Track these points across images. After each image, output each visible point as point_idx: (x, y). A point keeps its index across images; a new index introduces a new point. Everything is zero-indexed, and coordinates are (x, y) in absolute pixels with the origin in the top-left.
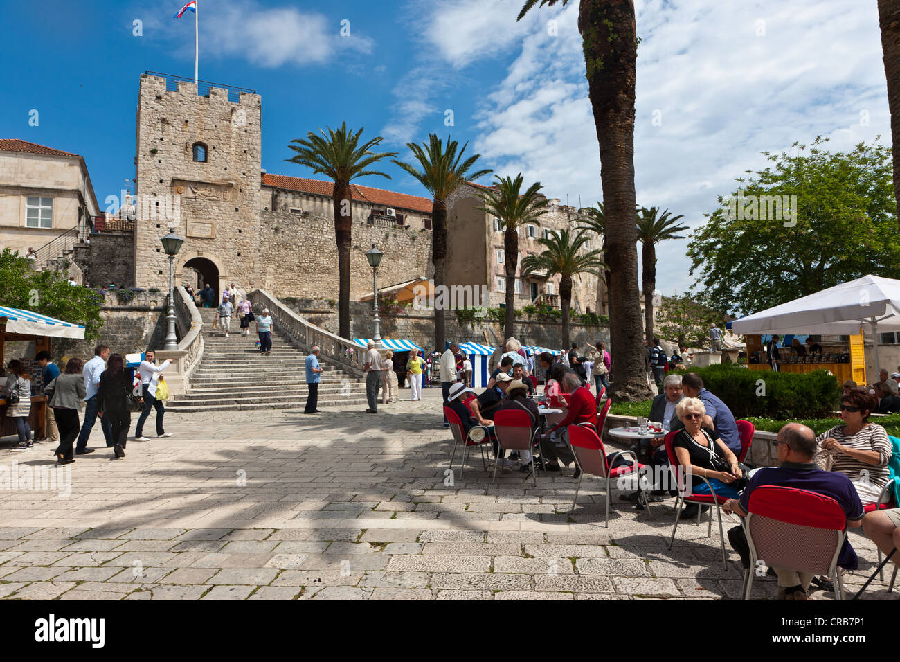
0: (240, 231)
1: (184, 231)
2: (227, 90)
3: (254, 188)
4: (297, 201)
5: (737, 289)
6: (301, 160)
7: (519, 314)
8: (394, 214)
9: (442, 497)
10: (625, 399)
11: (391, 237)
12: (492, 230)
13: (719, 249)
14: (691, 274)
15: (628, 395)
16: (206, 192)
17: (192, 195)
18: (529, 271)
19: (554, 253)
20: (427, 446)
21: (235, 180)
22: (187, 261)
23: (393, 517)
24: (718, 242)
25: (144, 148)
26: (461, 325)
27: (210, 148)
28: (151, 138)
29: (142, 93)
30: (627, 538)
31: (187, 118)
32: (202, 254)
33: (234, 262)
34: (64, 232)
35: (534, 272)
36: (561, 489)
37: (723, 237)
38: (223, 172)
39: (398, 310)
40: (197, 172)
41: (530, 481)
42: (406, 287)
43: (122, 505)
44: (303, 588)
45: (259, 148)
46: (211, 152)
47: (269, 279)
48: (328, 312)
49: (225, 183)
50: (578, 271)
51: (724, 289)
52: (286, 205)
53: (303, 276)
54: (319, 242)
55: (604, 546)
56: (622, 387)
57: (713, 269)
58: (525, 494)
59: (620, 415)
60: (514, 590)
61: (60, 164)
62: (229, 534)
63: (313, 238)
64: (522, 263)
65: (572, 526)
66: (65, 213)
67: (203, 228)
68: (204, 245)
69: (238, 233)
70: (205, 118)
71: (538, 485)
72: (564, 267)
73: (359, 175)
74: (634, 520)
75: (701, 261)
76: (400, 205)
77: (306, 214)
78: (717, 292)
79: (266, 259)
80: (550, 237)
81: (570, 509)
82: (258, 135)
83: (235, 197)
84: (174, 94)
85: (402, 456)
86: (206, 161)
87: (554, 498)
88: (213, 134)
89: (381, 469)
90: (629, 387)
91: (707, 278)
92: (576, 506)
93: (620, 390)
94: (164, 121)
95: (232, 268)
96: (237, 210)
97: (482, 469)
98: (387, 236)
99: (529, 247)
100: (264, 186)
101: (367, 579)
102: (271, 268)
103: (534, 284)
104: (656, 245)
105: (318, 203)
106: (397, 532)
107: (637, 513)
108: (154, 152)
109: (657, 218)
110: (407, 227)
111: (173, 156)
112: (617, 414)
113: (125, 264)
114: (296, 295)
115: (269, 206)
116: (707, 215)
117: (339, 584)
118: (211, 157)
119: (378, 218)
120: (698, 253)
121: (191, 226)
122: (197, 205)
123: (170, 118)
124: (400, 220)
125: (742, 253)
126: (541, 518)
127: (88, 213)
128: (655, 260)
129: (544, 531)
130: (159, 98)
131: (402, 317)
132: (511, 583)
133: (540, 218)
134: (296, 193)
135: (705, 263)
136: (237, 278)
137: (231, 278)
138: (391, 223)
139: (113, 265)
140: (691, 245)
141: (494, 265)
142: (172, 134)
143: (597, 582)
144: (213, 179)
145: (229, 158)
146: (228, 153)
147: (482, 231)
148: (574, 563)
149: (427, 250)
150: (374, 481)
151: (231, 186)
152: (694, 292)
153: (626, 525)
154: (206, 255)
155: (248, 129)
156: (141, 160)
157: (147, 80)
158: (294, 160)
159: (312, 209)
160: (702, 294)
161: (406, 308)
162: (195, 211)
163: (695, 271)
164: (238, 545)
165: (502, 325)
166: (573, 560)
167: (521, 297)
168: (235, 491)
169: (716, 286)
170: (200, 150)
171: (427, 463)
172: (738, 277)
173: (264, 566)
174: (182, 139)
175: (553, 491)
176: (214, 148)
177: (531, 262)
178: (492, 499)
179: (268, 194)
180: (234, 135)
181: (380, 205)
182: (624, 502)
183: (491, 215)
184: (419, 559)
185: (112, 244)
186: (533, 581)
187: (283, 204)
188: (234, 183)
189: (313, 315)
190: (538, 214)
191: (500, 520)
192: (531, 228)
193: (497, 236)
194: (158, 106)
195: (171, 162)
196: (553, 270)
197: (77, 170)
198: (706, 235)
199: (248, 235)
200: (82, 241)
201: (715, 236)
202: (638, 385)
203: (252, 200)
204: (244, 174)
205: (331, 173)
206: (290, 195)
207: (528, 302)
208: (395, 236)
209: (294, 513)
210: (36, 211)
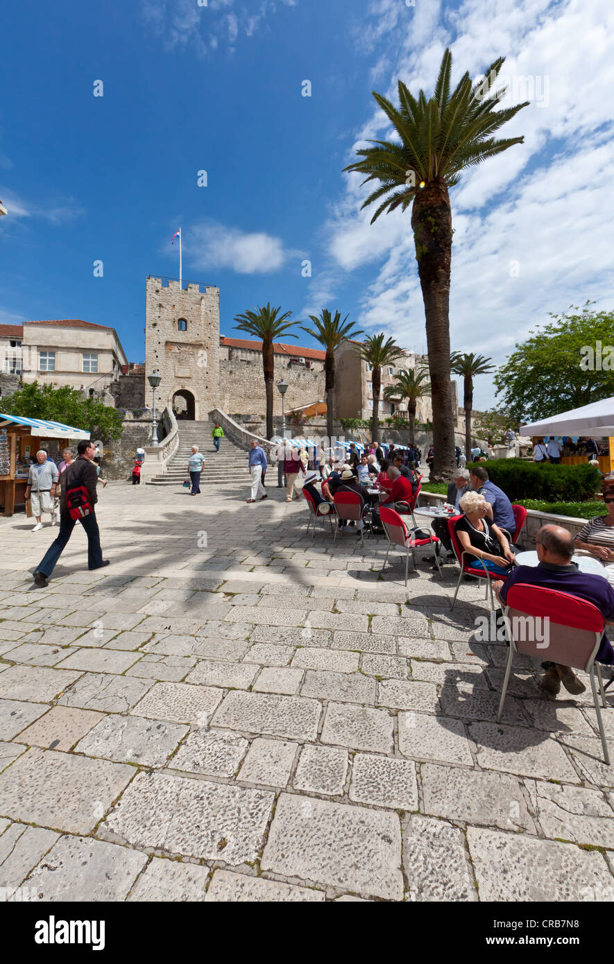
1: (174, 373)
2: (198, 285)
3: (216, 346)
4: (244, 354)
5: (528, 406)
6: (242, 327)
7: (382, 424)
8: (304, 361)
9: (294, 554)
10: (441, 481)
11: (302, 376)
12: (365, 370)
13: (516, 379)
14: (496, 396)
15: (443, 478)
16: (186, 349)
17: (178, 351)
18: (389, 396)
19: (405, 384)
20: (301, 513)
21: (205, 341)
22: (175, 392)
23: (251, 571)
24: (515, 375)
25: (149, 322)
26: (344, 431)
27: (189, 322)
28: (153, 316)
29: (147, 289)
30: (419, 597)
31: (174, 303)
32: (184, 387)
33: (204, 392)
34: (104, 375)
35: (392, 397)
36: (381, 550)
37: (519, 370)
38: (197, 336)
39: (305, 421)
40: (180, 337)
41: (360, 542)
42: (311, 407)
43: (78, 553)
44: (154, 634)
45: (218, 321)
46: (189, 324)
47: (227, 402)
48: (261, 423)
49: (198, 343)
50: (420, 396)
51: (520, 406)
52: (237, 357)
53: (247, 400)
55: (399, 604)
56: (439, 473)
57: (511, 393)
58: (354, 554)
59: (434, 493)
60: (313, 647)
61: (102, 334)
62: (132, 581)
63: (253, 377)
64: (384, 390)
65: (380, 584)
66: (105, 363)
67: (185, 371)
68: (186, 382)
69: (206, 374)
70: (185, 303)
71: (365, 546)
72: (411, 393)
73: (279, 336)
74: (429, 580)
75: (503, 387)
76: (308, 356)
77: (249, 362)
78: (513, 408)
79: (224, 390)
80: (403, 374)
81: (381, 569)
82: (218, 313)
84: (166, 289)
85: (280, 520)
86: (186, 330)
87: (374, 558)
88: (190, 313)
89: (261, 530)
90: (443, 473)
91: (507, 399)
92: (387, 565)
93: (437, 475)
94: (160, 306)
95: (203, 396)
97: (331, 532)
98: (299, 375)
99: (388, 380)
100: (222, 345)
101: (205, 628)
102: (228, 396)
103: (393, 405)
104: (473, 378)
105: (257, 355)
106: (248, 584)
107: (433, 573)
108: (155, 325)
109: (474, 360)
110: (312, 370)
111: (166, 327)
112: (432, 492)
113: (140, 394)
114: (242, 412)
115: (227, 358)
116: (508, 357)
117: (181, 632)
118: (189, 328)
119: (294, 364)
120: (501, 382)
121: (178, 370)
122: (181, 357)
123: (164, 304)
124: (308, 365)
125: (531, 381)
126: (358, 575)
127: (119, 363)
128: (473, 388)
129: (356, 587)
130: (157, 291)
131: (308, 426)
132: (314, 638)
133: (394, 362)
134: (243, 349)
135: (506, 389)
136: (206, 402)
137: (201, 402)
138: (302, 367)
139: (133, 394)
140: (496, 377)
141: (366, 393)
142: (166, 314)
143: (383, 642)
144: (191, 341)
145: (200, 328)
146: (200, 325)
147: (359, 370)
148: (370, 620)
149: (324, 384)
150: (252, 539)
151: (201, 345)
152: (498, 409)
153: (423, 585)
154: (187, 388)
155: (211, 309)
156: (147, 330)
157: (150, 280)
158: (238, 328)
159: (253, 359)
160: (504, 409)
161: (310, 420)
162: (180, 361)
163: (499, 394)
164: (132, 592)
165: (371, 430)
166: (371, 617)
167: (384, 412)
168: (157, 544)
169: (513, 404)
170: (182, 323)
171: (295, 526)
172: (529, 398)
173: (138, 612)
174: (172, 316)
175: (375, 551)
176: (191, 321)
177: (390, 390)
178: (327, 558)
179: (226, 350)
180: (203, 314)
181: (295, 356)
182: (425, 563)
183: (365, 361)
184: (254, 610)
185: (132, 381)
186: (332, 638)
187: (235, 356)
188: (203, 343)
189: (251, 425)
190: (394, 359)
191: (327, 575)
192: (391, 369)
193: (368, 374)
194: (157, 297)
195: (165, 331)
196: (405, 395)
197: (111, 337)
198: (507, 370)
199: (212, 376)
200: (116, 380)
201: (513, 371)
202: (450, 472)
203: (215, 354)
204: (209, 337)
205: (261, 336)
206: (240, 351)
207: (389, 416)
208: (304, 375)
209: (185, 564)
210: (88, 362)
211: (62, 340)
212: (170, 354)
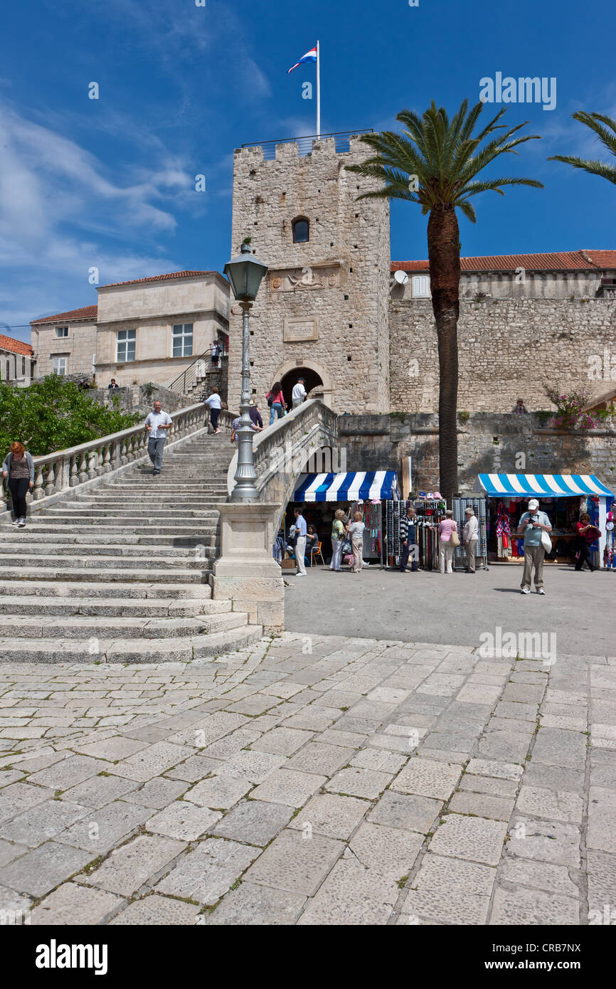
0: (351, 326)
1: (281, 335)
2: (333, 139)
3: (368, 263)
17: (290, 287)
21: (344, 258)
22: (284, 373)
27: (312, 221)
28: (244, 225)
29: (235, 172)
31: (285, 189)
32: (302, 363)
33: (342, 369)
38: (329, 249)
40: (296, 256)
46: (313, 227)
49: (330, 263)
54: (502, 334)
63: (492, 330)
67: (303, 329)
68: (306, 351)
69: (349, 329)
70: (305, 184)
83: (344, 280)
84: (269, 163)
86: (308, 240)
88: (316, 201)
94: (258, 200)
95: (340, 377)
96: (346, 297)
108: (247, 241)
111: (268, 242)
118: (314, 233)
121: (290, 327)
122: (297, 300)
123: (264, 195)
130: (253, 173)
136: (346, 391)
137: (338, 392)
142: (268, 214)
144: (315, 260)
145: (335, 229)
146: (335, 223)
151: (338, 266)
154: (307, 364)
157: (241, 154)
162: (294, 308)
170: (300, 227)
174: (278, 218)
176: (317, 220)
180: (342, 197)
188: (342, 261)
194: (252, 184)
195: (266, 250)
199: (361, 330)
203: (366, 281)
204: (356, 247)
210: (181, 338)
211: (146, 307)
212: (274, 296)
